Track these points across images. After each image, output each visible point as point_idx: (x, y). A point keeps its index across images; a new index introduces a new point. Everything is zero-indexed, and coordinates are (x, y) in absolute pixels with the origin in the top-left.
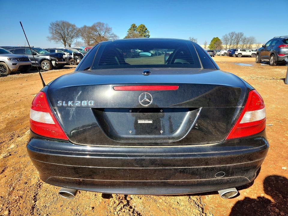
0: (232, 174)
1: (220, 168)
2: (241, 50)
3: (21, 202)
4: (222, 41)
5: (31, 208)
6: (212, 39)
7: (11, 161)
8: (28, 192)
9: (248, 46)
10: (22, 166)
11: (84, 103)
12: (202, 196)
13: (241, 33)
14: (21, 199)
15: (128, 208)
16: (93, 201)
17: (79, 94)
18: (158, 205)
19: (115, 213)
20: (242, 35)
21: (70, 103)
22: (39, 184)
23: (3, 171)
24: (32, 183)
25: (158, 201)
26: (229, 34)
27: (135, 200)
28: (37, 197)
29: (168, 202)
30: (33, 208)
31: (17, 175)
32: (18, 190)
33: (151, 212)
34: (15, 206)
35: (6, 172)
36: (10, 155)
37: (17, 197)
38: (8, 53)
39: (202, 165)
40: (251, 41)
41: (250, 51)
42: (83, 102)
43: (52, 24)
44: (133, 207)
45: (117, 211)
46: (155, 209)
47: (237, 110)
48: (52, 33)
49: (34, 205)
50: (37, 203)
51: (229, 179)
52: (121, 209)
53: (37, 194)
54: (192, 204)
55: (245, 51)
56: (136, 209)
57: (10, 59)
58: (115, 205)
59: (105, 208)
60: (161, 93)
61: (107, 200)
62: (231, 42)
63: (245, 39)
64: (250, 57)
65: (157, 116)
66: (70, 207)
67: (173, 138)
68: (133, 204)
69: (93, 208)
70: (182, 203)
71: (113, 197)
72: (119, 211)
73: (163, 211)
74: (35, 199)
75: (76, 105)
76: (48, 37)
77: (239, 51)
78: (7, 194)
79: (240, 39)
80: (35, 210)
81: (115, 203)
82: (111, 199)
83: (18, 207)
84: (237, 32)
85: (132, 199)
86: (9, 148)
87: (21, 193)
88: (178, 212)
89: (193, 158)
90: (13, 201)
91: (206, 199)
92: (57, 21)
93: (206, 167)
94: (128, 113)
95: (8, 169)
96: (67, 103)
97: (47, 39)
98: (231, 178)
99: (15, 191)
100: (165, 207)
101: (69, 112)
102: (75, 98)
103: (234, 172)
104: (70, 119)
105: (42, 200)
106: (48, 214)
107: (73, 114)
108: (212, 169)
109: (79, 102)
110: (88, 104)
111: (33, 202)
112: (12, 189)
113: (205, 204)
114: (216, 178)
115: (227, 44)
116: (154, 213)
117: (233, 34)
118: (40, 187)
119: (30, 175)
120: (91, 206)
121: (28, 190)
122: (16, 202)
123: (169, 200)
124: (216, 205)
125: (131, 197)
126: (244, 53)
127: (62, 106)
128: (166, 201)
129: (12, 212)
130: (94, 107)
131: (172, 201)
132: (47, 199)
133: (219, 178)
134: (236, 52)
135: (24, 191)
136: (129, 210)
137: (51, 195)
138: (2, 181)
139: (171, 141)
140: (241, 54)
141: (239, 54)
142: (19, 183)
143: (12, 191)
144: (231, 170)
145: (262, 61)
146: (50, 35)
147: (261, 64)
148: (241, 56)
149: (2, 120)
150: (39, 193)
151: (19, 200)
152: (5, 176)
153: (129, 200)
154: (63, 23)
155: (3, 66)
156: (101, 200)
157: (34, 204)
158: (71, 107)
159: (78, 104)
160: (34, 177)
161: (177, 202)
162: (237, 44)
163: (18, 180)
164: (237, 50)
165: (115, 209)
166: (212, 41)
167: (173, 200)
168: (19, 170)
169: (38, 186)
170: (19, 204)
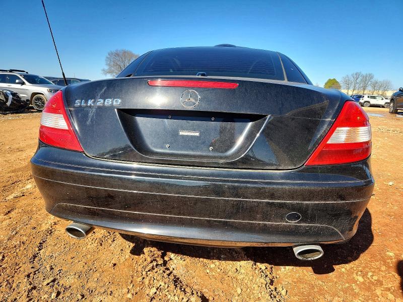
0: (312, 219)
1: (292, 205)
2: (368, 97)
3: (21, 248)
4: (341, 85)
5: (31, 256)
6: (326, 81)
7: (23, 202)
8: (34, 238)
9: (380, 93)
10: (34, 209)
11: (108, 102)
12: (276, 267)
13: (370, 75)
14: (22, 245)
15: (163, 268)
16: (117, 257)
17: (103, 90)
18: (208, 271)
19: (143, 273)
20: (371, 77)
21: (90, 102)
22: (51, 230)
23: (9, 212)
24: (42, 229)
25: (209, 266)
26: (352, 75)
27: (175, 261)
28: (44, 245)
29: (222, 268)
30: (35, 257)
31: (25, 218)
32: (21, 235)
33: (195, 278)
34: (12, 252)
35: (13, 214)
36: (23, 196)
37: (18, 243)
38: (48, 83)
39: (265, 198)
40: (385, 86)
41: (382, 99)
42: (106, 100)
43: (111, 54)
44: (171, 269)
45: (147, 270)
46: (202, 275)
47: (324, 124)
48: (109, 65)
49: (37, 254)
50: (41, 251)
51: (308, 226)
52: (153, 268)
53: (44, 242)
54: (257, 272)
55: (375, 98)
56: (174, 271)
57: (50, 91)
58: (145, 263)
59: (131, 266)
60: (212, 91)
61: (137, 257)
62: (355, 87)
63: (376, 83)
64: (383, 107)
65: (207, 126)
66: (84, 260)
67: (226, 157)
68: (171, 266)
69: (115, 265)
70: (243, 271)
71: (144, 254)
72: (149, 271)
73: (213, 280)
74: (40, 247)
75: (98, 104)
76: (103, 70)
77: (366, 98)
78: (6, 238)
79: (369, 83)
80: (36, 259)
81: (146, 260)
82: (142, 256)
83: (15, 253)
84: (364, 73)
85: (171, 259)
86: (24, 188)
87: (25, 238)
88: (234, 282)
89: (252, 186)
90: (11, 247)
91: (280, 271)
92: (117, 51)
93: (271, 201)
94: (166, 120)
95: (16, 211)
96: (86, 102)
97: (102, 72)
98: (312, 226)
99: (17, 236)
100: (217, 275)
101: (88, 114)
102: (98, 95)
103: (315, 215)
104: (88, 123)
105: (49, 249)
106: (52, 266)
107: (93, 116)
108: (281, 206)
109: (102, 101)
110: (112, 103)
111: (37, 249)
112: (14, 233)
113: (278, 276)
114: (287, 222)
115: (348, 89)
116: (199, 280)
117: (357, 75)
118: (50, 234)
119: (41, 220)
120: (113, 262)
121: (34, 236)
122: (15, 248)
123: (225, 266)
124: (295, 280)
125: (172, 257)
126: (373, 102)
127: (80, 106)
128: (220, 267)
129: (6, 258)
130: (120, 108)
131: (229, 268)
132: (56, 248)
133: (293, 223)
134: (361, 99)
135: (29, 237)
136: (164, 272)
137: (63, 245)
138: (4, 223)
139: (222, 161)
140: (369, 102)
141: (365, 102)
142: (25, 228)
143: (14, 236)
144: (309, 212)
145: (399, 111)
146: (106, 68)
147: (398, 116)
148: (369, 105)
149: (25, 158)
150: (48, 241)
151: (20, 246)
152: (10, 218)
153: (167, 260)
154: (125, 52)
155: (41, 99)
156: (127, 257)
157: (38, 252)
158: (90, 106)
159: (100, 102)
160: (46, 222)
161: (236, 269)
162: (364, 89)
163: (25, 224)
164: (363, 97)
165: (144, 268)
166: (326, 84)
167: (230, 266)
168: (29, 213)
169: (48, 232)
170: (18, 250)
